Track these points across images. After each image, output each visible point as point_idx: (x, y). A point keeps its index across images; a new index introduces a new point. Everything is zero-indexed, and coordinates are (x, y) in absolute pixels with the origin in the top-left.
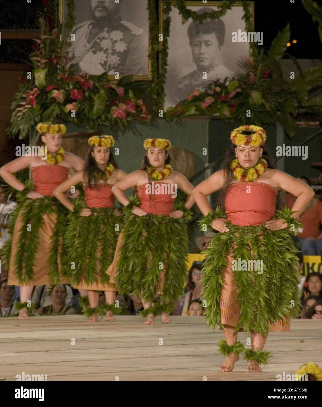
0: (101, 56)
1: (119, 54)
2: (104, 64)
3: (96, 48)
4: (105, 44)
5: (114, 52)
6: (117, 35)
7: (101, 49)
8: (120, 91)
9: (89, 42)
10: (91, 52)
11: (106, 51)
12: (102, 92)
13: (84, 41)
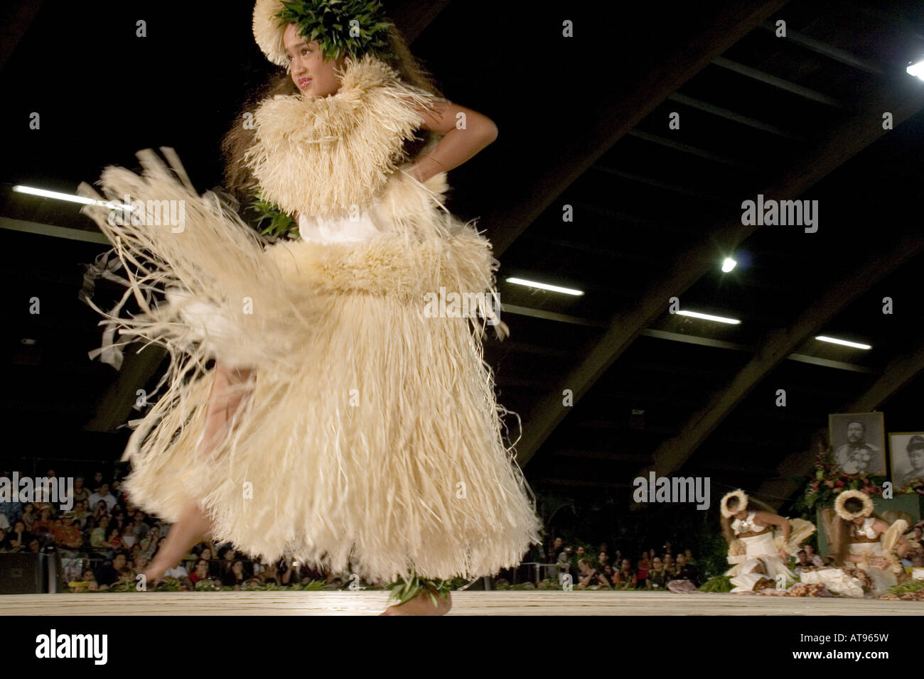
0: (855, 463)
1: (866, 462)
2: (857, 468)
3: (852, 459)
4: (857, 457)
5: (863, 461)
6: (864, 451)
7: (855, 460)
8: (866, 481)
9: (848, 455)
10: (849, 462)
11: (858, 460)
12: (855, 481)
13: (845, 455)
